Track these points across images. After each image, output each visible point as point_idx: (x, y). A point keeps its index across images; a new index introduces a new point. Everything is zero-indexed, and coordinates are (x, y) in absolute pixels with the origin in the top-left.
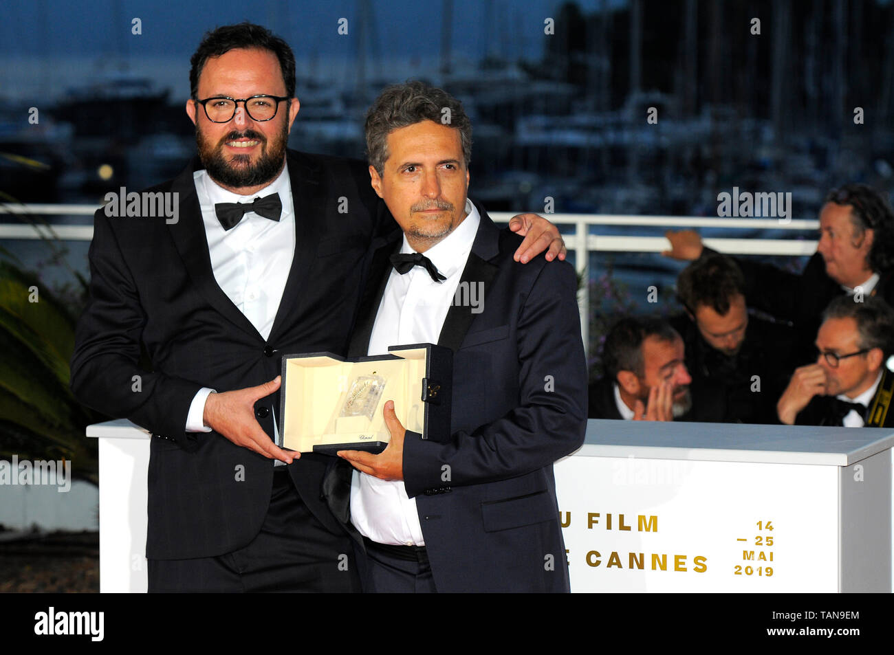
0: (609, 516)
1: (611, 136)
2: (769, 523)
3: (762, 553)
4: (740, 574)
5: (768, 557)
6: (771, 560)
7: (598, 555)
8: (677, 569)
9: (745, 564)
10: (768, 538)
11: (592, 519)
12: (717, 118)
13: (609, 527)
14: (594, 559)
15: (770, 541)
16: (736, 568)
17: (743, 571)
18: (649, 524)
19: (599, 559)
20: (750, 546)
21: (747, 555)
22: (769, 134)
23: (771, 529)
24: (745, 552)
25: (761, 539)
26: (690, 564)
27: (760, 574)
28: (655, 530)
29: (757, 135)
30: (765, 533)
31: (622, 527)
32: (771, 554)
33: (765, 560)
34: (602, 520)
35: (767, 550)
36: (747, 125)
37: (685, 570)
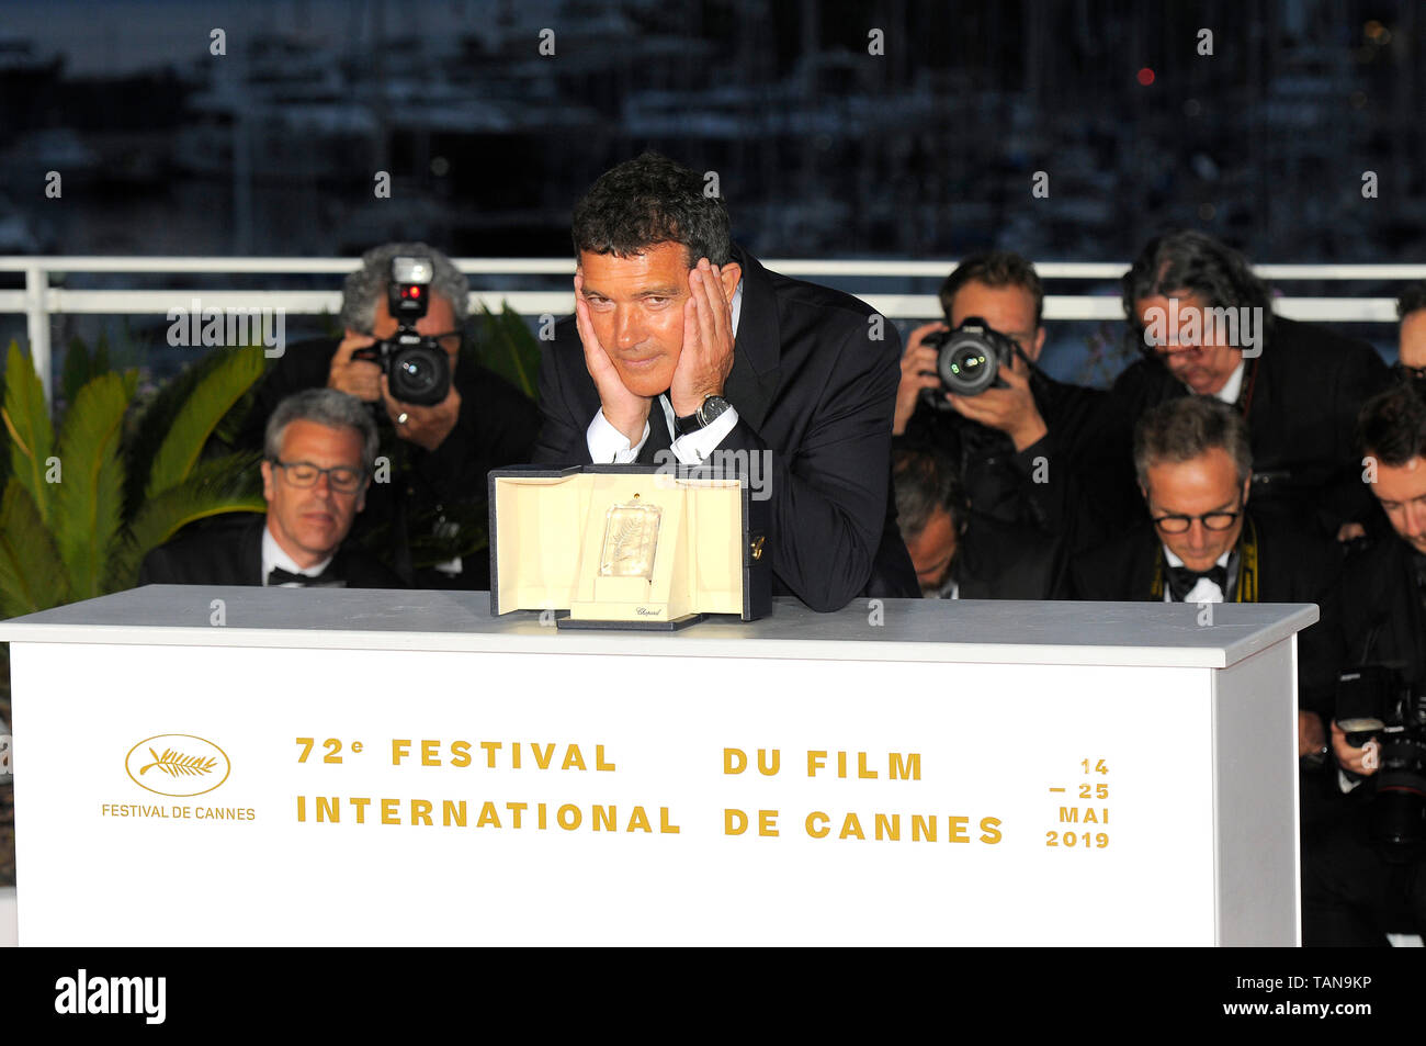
0: (842, 756)
1: (774, 122)
2: (1101, 761)
3: (1090, 811)
4: (1056, 844)
5: (1100, 816)
6: (1106, 821)
7: (825, 818)
8: (953, 838)
9: (1062, 828)
10: (1099, 786)
11: (814, 761)
12: (940, 90)
13: (842, 773)
14: (818, 825)
15: (1103, 791)
16: (1048, 835)
17: (1060, 840)
18: (906, 767)
19: (826, 825)
20: (1071, 799)
21: (1067, 814)
22: (1023, 114)
23: (1104, 771)
24: (1063, 810)
25: (1089, 788)
26: (974, 830)
27: (1088, 845)
28: (917, 777)
29: (1003, 115)
30: (1095, 778)
31: (865, 773)
32: (1105, 811)
33: (1096, 822)
34: (832, 763)
35: (1098, 805)
36: (989, 99)
37: (966, 840)
